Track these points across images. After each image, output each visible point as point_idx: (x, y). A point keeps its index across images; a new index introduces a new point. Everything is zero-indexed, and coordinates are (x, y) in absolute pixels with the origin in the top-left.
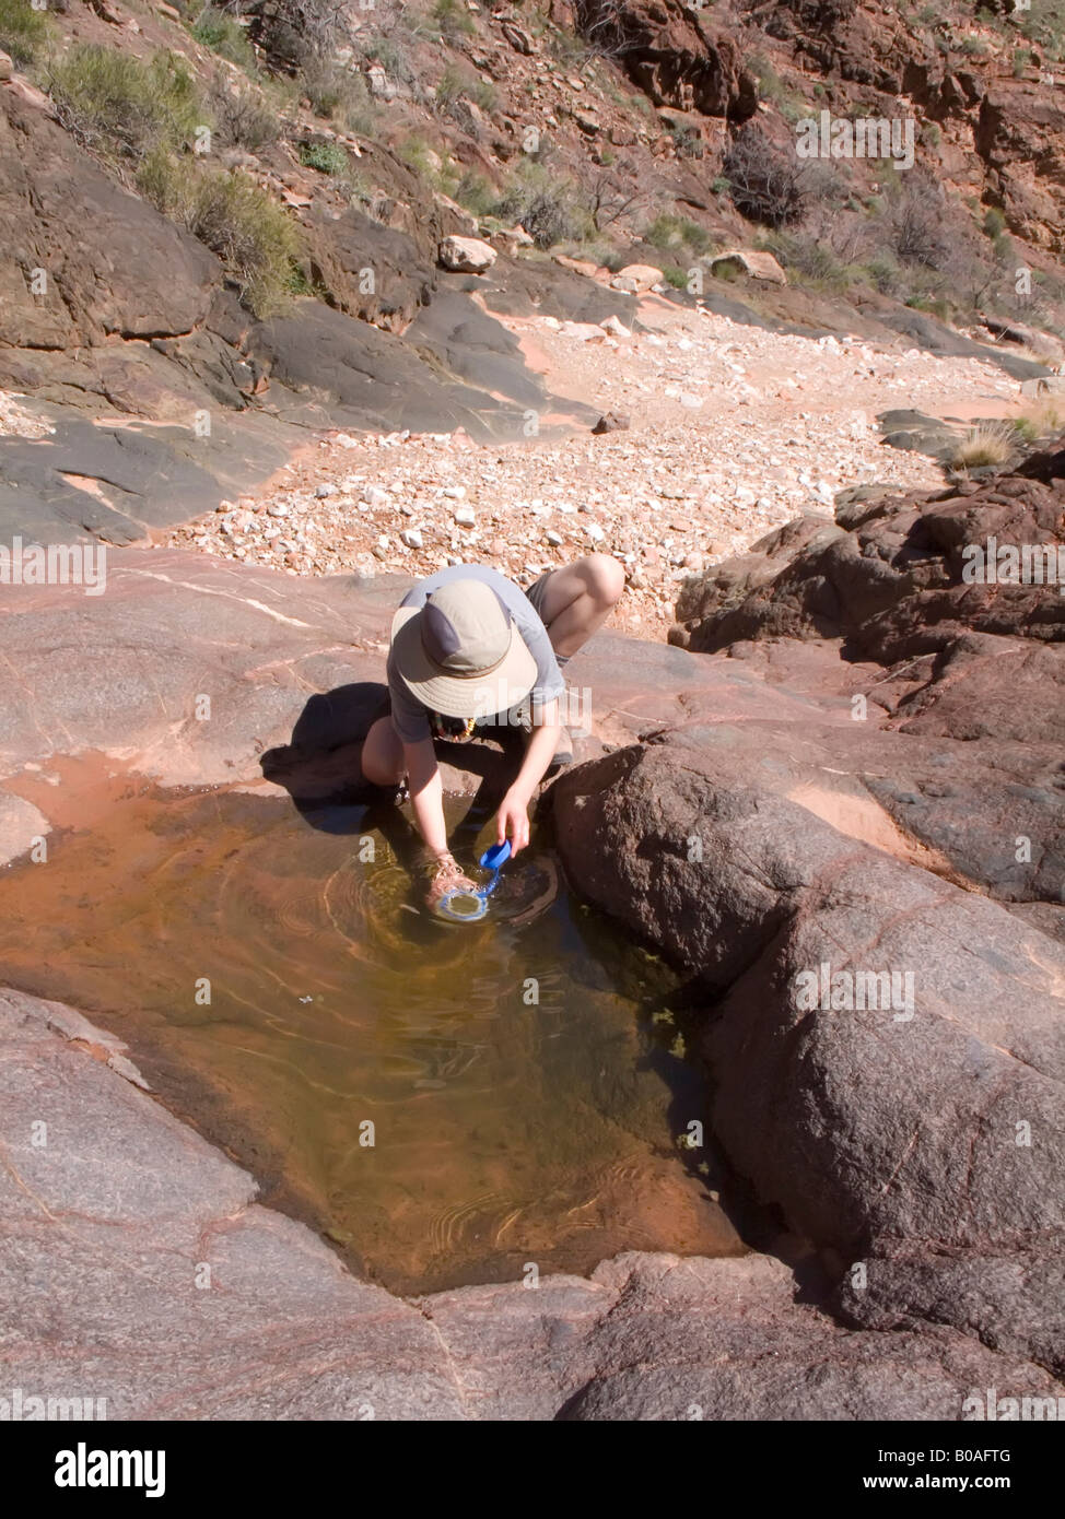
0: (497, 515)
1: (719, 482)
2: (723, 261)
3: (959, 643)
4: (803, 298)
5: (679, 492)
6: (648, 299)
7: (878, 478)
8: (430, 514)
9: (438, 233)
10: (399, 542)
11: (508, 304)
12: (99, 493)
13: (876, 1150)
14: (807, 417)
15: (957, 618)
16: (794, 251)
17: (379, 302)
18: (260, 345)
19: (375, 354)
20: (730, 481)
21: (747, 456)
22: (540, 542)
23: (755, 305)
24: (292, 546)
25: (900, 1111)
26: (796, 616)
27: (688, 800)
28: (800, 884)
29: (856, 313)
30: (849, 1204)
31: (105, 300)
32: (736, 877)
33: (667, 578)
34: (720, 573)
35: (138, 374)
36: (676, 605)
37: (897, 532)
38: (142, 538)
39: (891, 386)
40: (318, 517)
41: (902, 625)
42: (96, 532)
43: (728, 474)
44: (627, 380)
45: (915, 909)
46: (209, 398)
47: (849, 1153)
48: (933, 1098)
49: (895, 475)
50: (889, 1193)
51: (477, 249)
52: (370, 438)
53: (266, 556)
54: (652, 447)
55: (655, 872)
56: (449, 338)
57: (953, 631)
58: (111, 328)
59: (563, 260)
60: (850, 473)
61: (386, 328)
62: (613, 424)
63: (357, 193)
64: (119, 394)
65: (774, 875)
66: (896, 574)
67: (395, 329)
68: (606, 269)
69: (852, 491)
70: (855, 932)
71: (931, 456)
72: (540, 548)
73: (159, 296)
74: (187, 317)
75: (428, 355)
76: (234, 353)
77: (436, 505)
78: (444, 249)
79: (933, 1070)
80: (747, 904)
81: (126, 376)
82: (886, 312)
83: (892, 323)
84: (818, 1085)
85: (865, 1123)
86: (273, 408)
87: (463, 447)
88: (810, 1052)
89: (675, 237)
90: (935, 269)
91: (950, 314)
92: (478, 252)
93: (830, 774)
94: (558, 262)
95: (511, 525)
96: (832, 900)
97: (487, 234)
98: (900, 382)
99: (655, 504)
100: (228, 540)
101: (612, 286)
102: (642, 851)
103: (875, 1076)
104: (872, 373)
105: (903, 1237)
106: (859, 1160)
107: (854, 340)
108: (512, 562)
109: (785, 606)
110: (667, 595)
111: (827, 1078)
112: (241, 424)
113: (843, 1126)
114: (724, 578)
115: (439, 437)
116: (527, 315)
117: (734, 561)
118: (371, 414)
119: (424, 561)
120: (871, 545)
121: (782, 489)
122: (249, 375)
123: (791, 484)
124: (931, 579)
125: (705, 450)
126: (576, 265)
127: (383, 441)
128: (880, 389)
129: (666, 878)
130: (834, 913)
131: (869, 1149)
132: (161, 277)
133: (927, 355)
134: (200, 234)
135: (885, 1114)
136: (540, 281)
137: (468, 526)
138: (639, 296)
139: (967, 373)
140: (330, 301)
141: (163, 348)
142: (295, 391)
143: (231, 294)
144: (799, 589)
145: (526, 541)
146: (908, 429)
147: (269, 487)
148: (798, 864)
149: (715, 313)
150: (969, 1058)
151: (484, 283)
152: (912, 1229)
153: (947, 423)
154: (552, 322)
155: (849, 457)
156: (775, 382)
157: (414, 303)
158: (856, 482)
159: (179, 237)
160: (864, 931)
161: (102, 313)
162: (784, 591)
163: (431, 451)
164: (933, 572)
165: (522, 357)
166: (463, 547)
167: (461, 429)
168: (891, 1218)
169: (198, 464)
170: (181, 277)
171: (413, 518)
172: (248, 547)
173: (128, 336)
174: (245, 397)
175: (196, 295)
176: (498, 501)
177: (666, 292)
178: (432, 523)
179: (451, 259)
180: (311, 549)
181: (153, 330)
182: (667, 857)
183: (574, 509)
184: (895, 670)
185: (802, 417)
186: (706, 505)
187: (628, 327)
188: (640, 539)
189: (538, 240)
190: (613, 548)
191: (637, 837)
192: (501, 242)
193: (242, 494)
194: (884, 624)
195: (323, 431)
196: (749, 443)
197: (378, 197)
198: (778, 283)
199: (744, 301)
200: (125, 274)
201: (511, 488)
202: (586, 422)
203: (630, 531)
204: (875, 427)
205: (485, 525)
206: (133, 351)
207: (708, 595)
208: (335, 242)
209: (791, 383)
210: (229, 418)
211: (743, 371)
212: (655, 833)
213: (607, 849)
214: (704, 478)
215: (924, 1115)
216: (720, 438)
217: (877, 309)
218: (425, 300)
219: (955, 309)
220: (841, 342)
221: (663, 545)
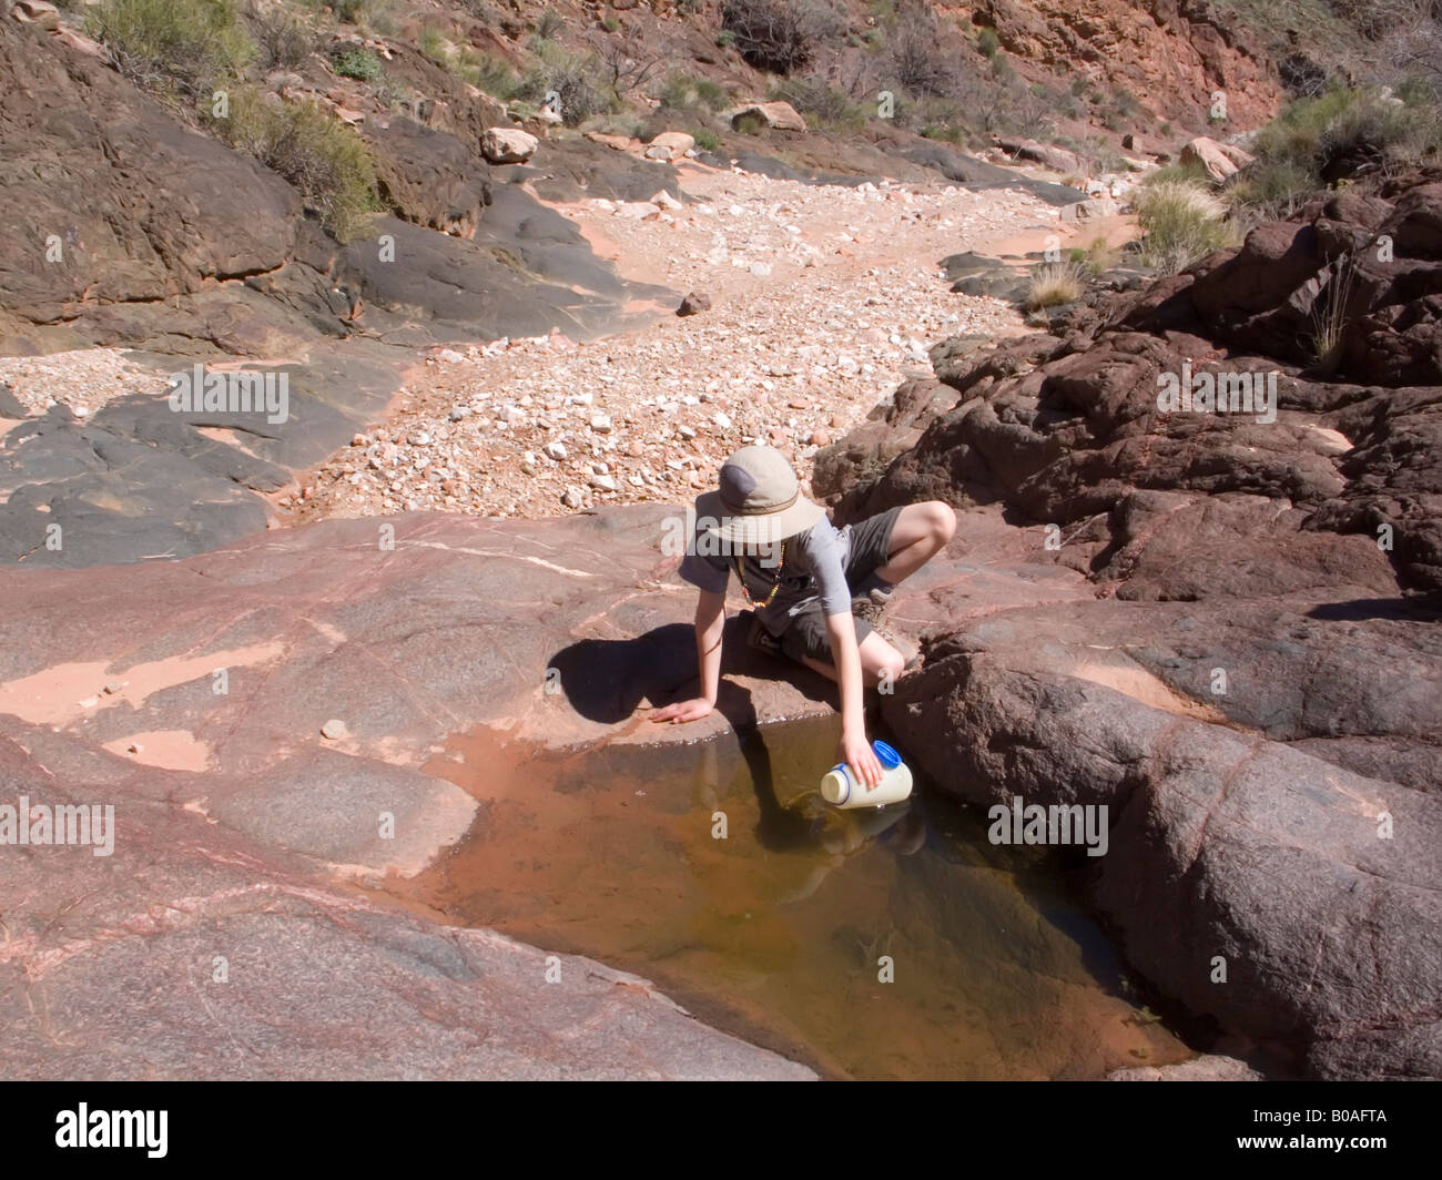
0: (629, 417)
1: (818, 353)
2: (744, 115)
3: (1129, 502)
4: (826, 142)
5: (784, 369)
6: (685, 166)
7: (962, 328)
8: (567, 424)
9: (477, 127)
10: (544, 456)
11: (559, 190)
12: (237, 442)
13: (1292, 960)
14: (876, 272)
15: (1118, 477)
16: (807, 96)
17: (447, 210)
18: (348, 270)
19: (459, 264)
20: (828, 351)
21: (834, 323)
22: (674, 438)
23: (786, 158)
24: (444, 472)
25: (1302, 927)
26: (947, 485)
27: (1023, 698)
28: (1142, 757)
29: (878, 151)
30: (1282, 1005)
31: (196, 245)
32: (1084, 757)
33: (798, 457)
34: (850, 447)
35: (242, 315)
36: (812, 482)
37: (1028, 395)
38: (290, 482)
39: (940, 228)
40: (462, 442)
41: (1062, 487)
42: (245, 482)
43: (823, 343)
44: (693, 256)
45: (1240, 764)
46: (312, 330)
47: (1269, 966)
48: (1324, 913)
49: (977, 322)
50: (1313, 990)
51: (518, 138)
52: (473, 350)
53: (422, 486)
54: (743, 325)
55: (1010, 762)
56: (517, 235)
57: (1118, 490)
58: (206, 272)
59: (596, 136)
60: (935, 326)
61: (456, 234)
62: (697, 305)
63: (396, 98)
64: (225, 337)
65: (1116, 751)
66: (1039, 437)
67: (464, 233)
68: (637, 140)
69: (943, 346)
70: (1204, 790)
71: (1003, 299)
72: (675, 444)
73: (246, 234)
74: (277, 251)
75: (505, 257)
76: (326, 280)
77: (569, 415)
78: (486, 142)
79: (1316, 891)
80: (1099, 778)
81: (231, 319)
82: (907, 146)
83: (913, 158)
84: (1225, 917)
85: (1275, 941)
86: (372, 331)
87: (563, 347)
88: (1209, 893)
89: (691, 96)
90: (941, 96)
91: (965, 139)
92: (519, 140)
93: (1099, 651)
94: (591, 139)
95: (643, 424)
96: (1174, 766)
97: (517, 119)
98: (947, 222)
99: (768, 384)
100: (380, 475)
101: (647, 156)
102: (993, 747)
103: (1271, 903)
104: (918, 216)
105: (1338, 1021)
106: (1279, 969)
107: (891, 183)
108: (654, 462)
109: (934, 476)
110: (802, 473)
111: (1231, 910)
112: (347, 351)
113: (1257, 946)
114: (855, 451)
115: (538, 341)
116: (577, 200)
117: (858, 432)
118: (467, 325)
119: (571, 471)
120: (1007, 410)
121: (878, 352)
122: (344, 301)
123: (885, 346)
124: (1077, 440)
125: (794, 321)
126: (608, 139)
127: (486, 351)
128: (930, 234)
129: (1021, 766)
130: (1181, 777)
131: (1285, 960)
132: (246, 214)
133: (964, 191)
134: (272, 164)
135: (1289, 930)
136: (581, 161)
137: (604, 431)
138: (675, 163)
139: (1006, 204)
140: (400, 214)
141: (258, 285)
142: (388, 311)
143: (314, 223)
144: (945, 459)
145: (662, 439)
146: (974, 273)
147: (390, 413)
148: (1136, 740)
149: (751, 171)
150: (1338, 878)
151: (531, 170)
152: (1344, 1014)
153: (1006, 262)
154: (604, 203)
155: (929, 310)
156: (831, 238)
157: (478, 206)
158: (943, 335)
159: (256, 172)
160: (1211, 787)
161: (195, 257)
162: (929, 462)
163: (536, 356)
164: (1077, 433)
165: (589, 248)
166: (605, 452)
167: (556, 329)
168: (1323, 1009)
169: (321, 400)
170: (265, 212)
171: (552, 431)
172: (403, 479)
173: (222, 277)
174: (346, 324)
175: (282, 228)
176: (624, 402)
177: (701, 156)
178: (571, 433)
179: (494, 152)
180: (464, 474)
181: (246, 269)
182: (1018, 749)
183: (695, 400)
184: (1072, 532)
185: (871, 274)
186: (815, 379)
187: (677, 198)
188: (765, 422)
189: (565, 118)
190: (742, 434)
191: (987, 735)
192: (534, 126)
193: (368, 424)
194: (1043, 487)
195: (427, 349)
196: (831, 308)
197: (417, 99)
198: (799, 131)
199: (775, 155)
200: (211, 215)
201: (631, 387)
202: (669, 304)
203: (753, 415)
204: (942, 275)
205: (620, 428)
206: (230, 292)
207: (842, 470)
208: (396, 155)
209: (846, 238)
210: (337, 348)
211: (799, 231)
212: (1004, 730)
213: (960, 748)
214: (802, 350)
215: (1323, 927)
216: (803, 306)
217: (896, 144)
218: (487, 200)
219: (968, 134)
220: (878, 187)
221: (787, 425)
